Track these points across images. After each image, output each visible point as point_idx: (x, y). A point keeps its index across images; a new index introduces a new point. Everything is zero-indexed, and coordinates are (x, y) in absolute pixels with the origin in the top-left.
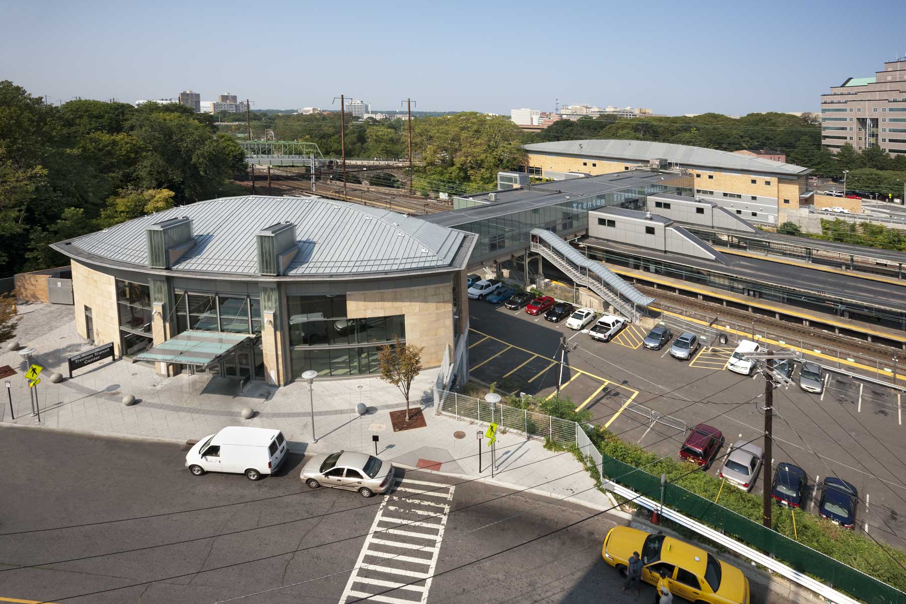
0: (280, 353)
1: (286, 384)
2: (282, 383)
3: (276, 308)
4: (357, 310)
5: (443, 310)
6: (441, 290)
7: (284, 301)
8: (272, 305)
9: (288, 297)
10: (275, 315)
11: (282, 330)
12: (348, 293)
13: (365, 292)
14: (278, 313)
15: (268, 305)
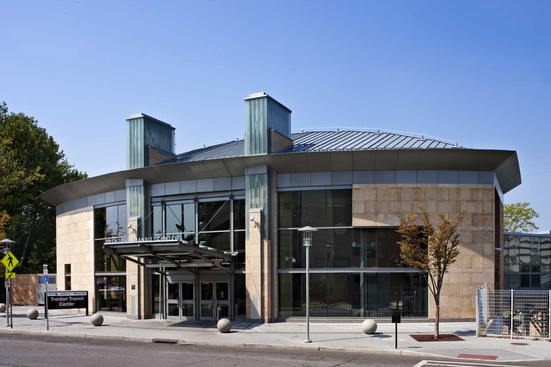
0: (266, 271)
1: (270, 321)
2: (266, 318)
3: (264, 204)
4: (365, 213)
5: (481, 228)
6: (480, 194)
7: (275, 200)
8: (260, 201)
9: (279, 193)
10: (262, 213)
11: (270, 238)
12: (355, 186)
13: (377, 186)
14: (266, 213)
15: (255, 201)
